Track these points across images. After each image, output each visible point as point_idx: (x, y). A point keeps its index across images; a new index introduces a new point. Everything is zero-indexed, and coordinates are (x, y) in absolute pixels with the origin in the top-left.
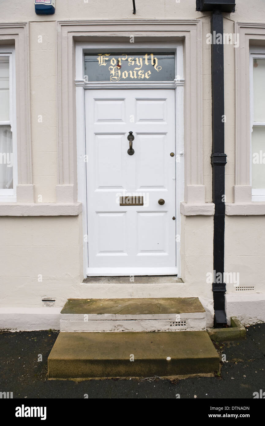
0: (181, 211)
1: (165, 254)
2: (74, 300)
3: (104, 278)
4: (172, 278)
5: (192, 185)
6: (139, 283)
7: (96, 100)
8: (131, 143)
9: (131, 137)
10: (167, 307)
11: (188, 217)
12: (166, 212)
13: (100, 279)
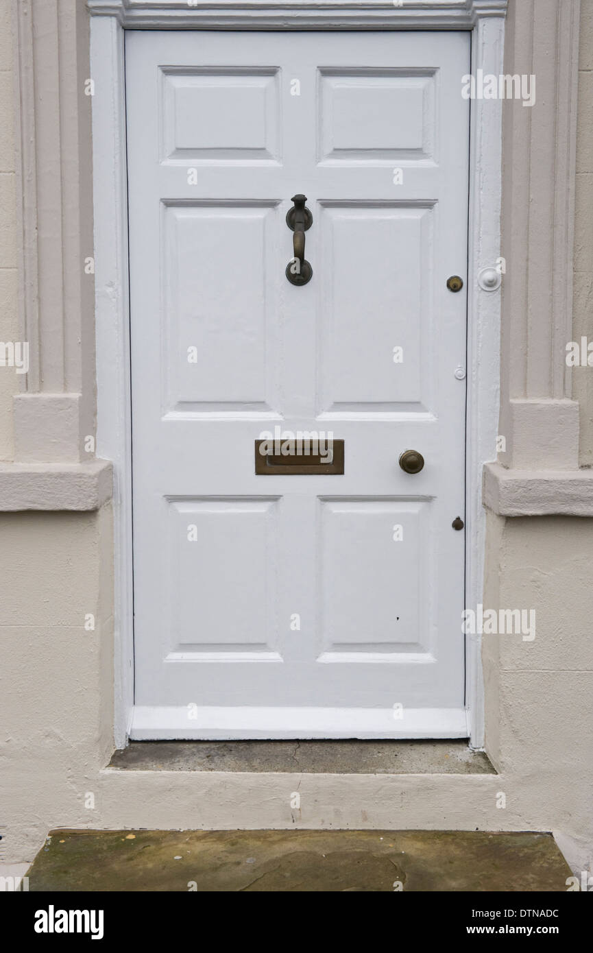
0: (484, 497)
1: (426, 658)
2: (75, 835)
3: (191, 745)
4: (452, 750)
5: (530, 401)
6: (325, 771)
7: (169, 71)
8: (298, 240)
9: (299, 216)
10: (432, 870)
11: (513, 521)
12: (428, 499)
13: (176, 753)
